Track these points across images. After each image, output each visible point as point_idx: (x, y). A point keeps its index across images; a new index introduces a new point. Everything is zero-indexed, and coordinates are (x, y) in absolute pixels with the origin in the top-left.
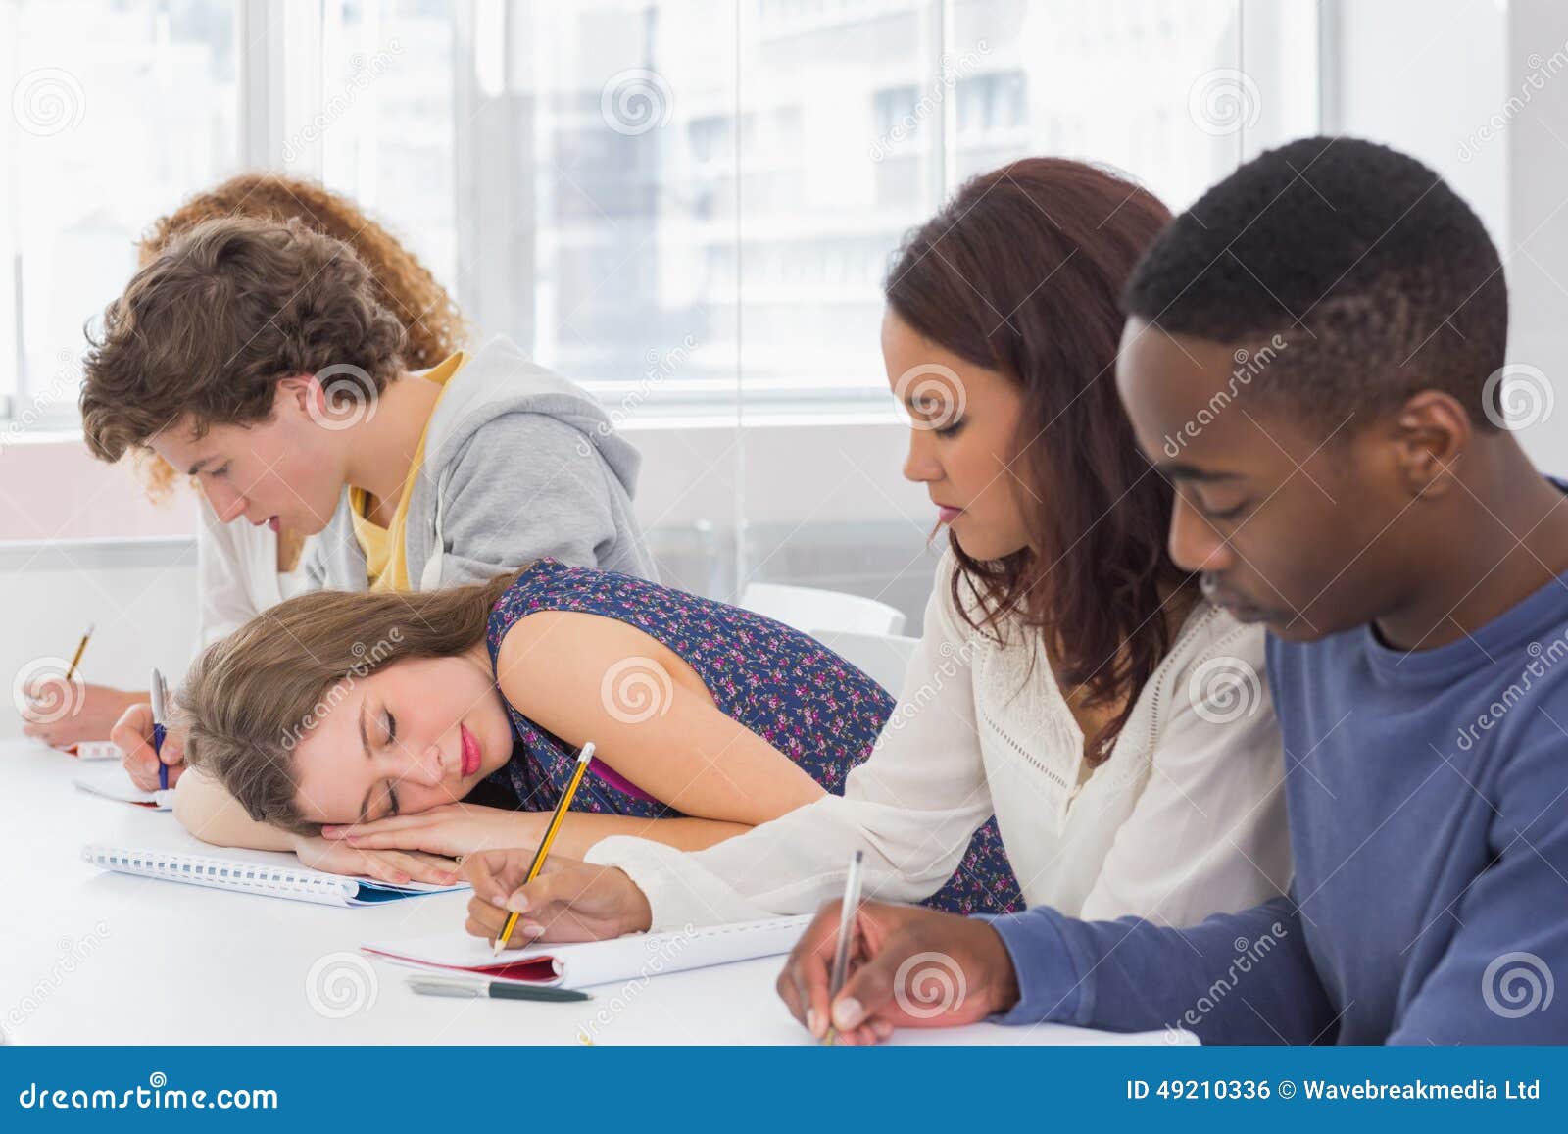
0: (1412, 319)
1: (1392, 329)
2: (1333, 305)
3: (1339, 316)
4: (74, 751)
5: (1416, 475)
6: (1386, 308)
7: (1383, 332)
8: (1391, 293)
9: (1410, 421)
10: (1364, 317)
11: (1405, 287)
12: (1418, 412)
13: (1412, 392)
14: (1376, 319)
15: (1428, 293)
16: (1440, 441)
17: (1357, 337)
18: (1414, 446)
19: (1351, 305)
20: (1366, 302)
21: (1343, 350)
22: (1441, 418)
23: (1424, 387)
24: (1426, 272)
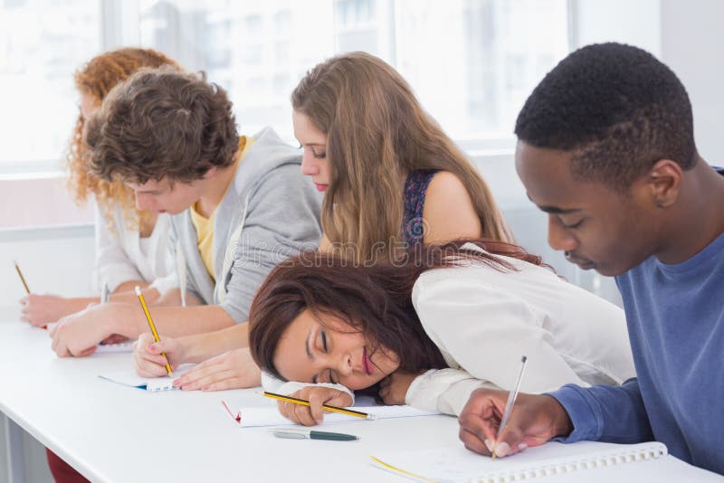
0: (651, 128)
1: (643, 134)
2: (614, 127)
3: (618, 132)
4: (45, 327)
5: (659, 197)
6: (639, 125)
7: (639, 136)
8: (641, 119)
9: (655, 174)
10: (630, 131)
11: (647, 114)
12: (658, 170)
13: (655, 161)
14: (635, 131)
15: (657, 115)
16: (670, 182)
17: (627, 140)
18: (657, 185)
19: (623, 126)
20: (630, 124)
21: (622, 147)
22: (670, 171)
23: (659, 159)
24: (655, 105)
